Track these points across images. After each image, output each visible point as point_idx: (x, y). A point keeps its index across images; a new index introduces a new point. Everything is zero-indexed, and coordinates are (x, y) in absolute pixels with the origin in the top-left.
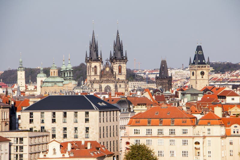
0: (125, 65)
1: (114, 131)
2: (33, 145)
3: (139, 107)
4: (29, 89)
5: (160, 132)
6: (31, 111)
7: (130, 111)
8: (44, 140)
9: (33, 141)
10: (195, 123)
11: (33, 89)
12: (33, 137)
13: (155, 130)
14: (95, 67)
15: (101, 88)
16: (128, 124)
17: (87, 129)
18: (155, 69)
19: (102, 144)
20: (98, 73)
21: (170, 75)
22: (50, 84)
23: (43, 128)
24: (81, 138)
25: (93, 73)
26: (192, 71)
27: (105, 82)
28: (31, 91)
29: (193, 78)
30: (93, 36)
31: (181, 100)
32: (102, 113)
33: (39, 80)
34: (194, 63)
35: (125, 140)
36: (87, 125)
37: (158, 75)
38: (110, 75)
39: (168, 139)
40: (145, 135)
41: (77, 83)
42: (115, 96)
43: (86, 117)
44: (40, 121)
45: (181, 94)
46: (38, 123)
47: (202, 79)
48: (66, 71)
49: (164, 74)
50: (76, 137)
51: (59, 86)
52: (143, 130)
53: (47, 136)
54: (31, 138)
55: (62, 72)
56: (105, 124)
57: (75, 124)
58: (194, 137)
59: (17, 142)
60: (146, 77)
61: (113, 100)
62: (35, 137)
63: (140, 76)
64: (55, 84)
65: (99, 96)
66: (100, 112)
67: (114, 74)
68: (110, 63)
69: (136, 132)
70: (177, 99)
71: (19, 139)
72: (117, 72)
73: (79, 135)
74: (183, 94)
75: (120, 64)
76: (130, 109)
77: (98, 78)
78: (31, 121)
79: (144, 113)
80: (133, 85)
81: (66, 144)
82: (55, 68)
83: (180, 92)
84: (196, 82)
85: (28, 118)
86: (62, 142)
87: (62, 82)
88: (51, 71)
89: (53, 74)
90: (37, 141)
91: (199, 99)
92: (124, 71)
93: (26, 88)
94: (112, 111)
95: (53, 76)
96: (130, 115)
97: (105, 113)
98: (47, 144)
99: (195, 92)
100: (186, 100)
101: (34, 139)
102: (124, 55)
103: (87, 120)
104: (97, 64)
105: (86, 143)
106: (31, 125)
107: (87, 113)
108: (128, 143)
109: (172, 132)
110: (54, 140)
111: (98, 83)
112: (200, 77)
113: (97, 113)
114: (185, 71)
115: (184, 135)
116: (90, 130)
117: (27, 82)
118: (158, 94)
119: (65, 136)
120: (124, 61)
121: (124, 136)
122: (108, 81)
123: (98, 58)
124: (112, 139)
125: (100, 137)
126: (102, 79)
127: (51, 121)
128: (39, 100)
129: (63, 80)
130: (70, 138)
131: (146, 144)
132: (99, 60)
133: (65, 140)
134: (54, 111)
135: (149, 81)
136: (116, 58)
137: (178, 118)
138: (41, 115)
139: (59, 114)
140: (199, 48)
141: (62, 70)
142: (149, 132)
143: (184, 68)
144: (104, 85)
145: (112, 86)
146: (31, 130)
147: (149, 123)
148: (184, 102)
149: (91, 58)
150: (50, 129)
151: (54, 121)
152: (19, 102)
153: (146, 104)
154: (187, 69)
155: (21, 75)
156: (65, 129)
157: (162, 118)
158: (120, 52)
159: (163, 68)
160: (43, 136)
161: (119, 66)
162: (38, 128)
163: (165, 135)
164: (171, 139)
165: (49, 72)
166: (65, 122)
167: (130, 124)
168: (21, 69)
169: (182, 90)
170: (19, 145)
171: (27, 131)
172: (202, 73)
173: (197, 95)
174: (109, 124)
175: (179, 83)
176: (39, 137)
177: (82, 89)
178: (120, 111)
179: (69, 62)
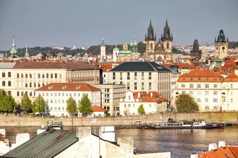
0: (171, 42)
1: (167, 86)
2: (115, 94)
3: (184, 70)
4: (108, 58)
5: (199, 86)
6: (114, 72)
7: (178, 72)
8: (122, 90)
9: (116, 91)
10: (222, 80)
11: (110, 58)
12: (116, 88)
13: (195, 85)
14: (152, 44)
15: (155, 57)
16: (178, 81)
17: (150, 83)
18: (188, 46)
19: (160, 93)
20: (154, 48)
21: (200, 50)
22: (123, 55)
23: (121, 83)
24: (146, 89)
25: (150, 48)
26: (216, 47)
27: (158, 54)
28: (109, 59)
29: (217, 51)
30: (150, 24)
31: (210, 66)
32: (160, 73)
33: (114, 52)
34: (218, 42)
35: (175, 91)
36: (150, 81)
37: (192, 50)
38: (161, 49)
39: (204, 91)
40: (189, 88)
41: (140, 54)
42: (167, 63)
43: (149, 76)
44: (119, 78)
45: (210, 61)
46: (118, 79)
47: (223, 52)
48: (133, 46)
49: (196, 49)
50: (143, 89)
51: (129, 56)
52: (187, 85)
53: (124, 88)
54: (114, 89)
55: (130, 47)
56: (162, 81)
57: (142, 80)
58: (221, 89)
59: (106, 91)
60: (182, 51)
61: (166, 65)
62: (117, 88)
63: (179, 50)
64: (126, 55)
65: (156, 62)
66: (159, 73)
67: (164, 48)
68: (161, 42)
69: (183, 86)
70: (208, 65)
71: (107, 89)
72: (166, 48)
73: (145, 87)
74: (211, 62)
75: (168, 42)
76: (178, 71)
77: (153, 51)
78: (114, 78)
79: (188, 73)
80: (177, 56)
81: (137, 93)
82: (126, 44)
83: (209, 61)
84: (219, 54)
85: (112, 76)
86: (134, 91)
87: (131, 53)
88: (123, 46)
89: (125, 48)
90: (118, 91)
91: (223, 65)
92: (170, 46)
93: (106, 57)
94: (166, 72)
95: (125, 49)
96: (178, 75)
97: (162, 73)
98: (124, 93)
99: (220, 61)
100: (213, 66)
101: (119, 89)
102: (171, 36)
103: (150, 78)
104: (153, 42)
105: (150, 92)
106: (114, 81)
107: (150, 74)
108: (177, 93)
109: (207, 86)
110: (129, 91)
111: (153, 55)
112: (221, 50)
113: (157, 73)
114: (208, 47)
115: (215, 88)
116: (152, 85)
117: (107, 54)
118: (195, 61)
119: (136, 88)
120: (171, 40)
121: (174, 88)
122: (160, 53)
123: (153, 38)
124: (166, 90)
125: (159, 89)
126: (156, 52)
127: (127, 78)
128: (118, 65)
129: (132, 52)
130: (139, 89)
131: (189, 94)
132: (155, 40)
133: (136, 91)
134: (128, 72)
135: (185, 54)
136: (165, 38)
137: (211, 77)
138: (120, 74)
139: (132, 74)
140: (221, 32)
141: (130, 46)
142: (191, 86)
143: (208, 45)
144: (157, 56)
145: (162, 56)
146: (114, 84)
147: (192, 80)
148: (212, 67)
149: (149, 38)
150: (126, 84)
151: (128, 78)
152: (104, 66)
153: (188, 68)
154: (209, 46)
155: (103, 49)
156: (136, 83)
157: (201, 77)
158: (168, 34)
159: (196, 45)
160: (122, 88)
161: (167, 43)
162: (119, 83)
163: (202, 88)
164: (206, 90)
165: (122, 47)
166: (136, 79)
167: (179, 81)
168: (103, 45)
169: (210, 59)
170: (107, 93)
171: (111, 84)
172: (223, 48)
173: (220, 62)
174: (164, 81)
175: (204, 55)
176: (119, 88)
177: (144, 58)
178: (171, 72)
179: (132, 41)
